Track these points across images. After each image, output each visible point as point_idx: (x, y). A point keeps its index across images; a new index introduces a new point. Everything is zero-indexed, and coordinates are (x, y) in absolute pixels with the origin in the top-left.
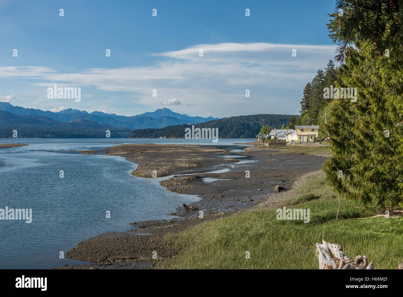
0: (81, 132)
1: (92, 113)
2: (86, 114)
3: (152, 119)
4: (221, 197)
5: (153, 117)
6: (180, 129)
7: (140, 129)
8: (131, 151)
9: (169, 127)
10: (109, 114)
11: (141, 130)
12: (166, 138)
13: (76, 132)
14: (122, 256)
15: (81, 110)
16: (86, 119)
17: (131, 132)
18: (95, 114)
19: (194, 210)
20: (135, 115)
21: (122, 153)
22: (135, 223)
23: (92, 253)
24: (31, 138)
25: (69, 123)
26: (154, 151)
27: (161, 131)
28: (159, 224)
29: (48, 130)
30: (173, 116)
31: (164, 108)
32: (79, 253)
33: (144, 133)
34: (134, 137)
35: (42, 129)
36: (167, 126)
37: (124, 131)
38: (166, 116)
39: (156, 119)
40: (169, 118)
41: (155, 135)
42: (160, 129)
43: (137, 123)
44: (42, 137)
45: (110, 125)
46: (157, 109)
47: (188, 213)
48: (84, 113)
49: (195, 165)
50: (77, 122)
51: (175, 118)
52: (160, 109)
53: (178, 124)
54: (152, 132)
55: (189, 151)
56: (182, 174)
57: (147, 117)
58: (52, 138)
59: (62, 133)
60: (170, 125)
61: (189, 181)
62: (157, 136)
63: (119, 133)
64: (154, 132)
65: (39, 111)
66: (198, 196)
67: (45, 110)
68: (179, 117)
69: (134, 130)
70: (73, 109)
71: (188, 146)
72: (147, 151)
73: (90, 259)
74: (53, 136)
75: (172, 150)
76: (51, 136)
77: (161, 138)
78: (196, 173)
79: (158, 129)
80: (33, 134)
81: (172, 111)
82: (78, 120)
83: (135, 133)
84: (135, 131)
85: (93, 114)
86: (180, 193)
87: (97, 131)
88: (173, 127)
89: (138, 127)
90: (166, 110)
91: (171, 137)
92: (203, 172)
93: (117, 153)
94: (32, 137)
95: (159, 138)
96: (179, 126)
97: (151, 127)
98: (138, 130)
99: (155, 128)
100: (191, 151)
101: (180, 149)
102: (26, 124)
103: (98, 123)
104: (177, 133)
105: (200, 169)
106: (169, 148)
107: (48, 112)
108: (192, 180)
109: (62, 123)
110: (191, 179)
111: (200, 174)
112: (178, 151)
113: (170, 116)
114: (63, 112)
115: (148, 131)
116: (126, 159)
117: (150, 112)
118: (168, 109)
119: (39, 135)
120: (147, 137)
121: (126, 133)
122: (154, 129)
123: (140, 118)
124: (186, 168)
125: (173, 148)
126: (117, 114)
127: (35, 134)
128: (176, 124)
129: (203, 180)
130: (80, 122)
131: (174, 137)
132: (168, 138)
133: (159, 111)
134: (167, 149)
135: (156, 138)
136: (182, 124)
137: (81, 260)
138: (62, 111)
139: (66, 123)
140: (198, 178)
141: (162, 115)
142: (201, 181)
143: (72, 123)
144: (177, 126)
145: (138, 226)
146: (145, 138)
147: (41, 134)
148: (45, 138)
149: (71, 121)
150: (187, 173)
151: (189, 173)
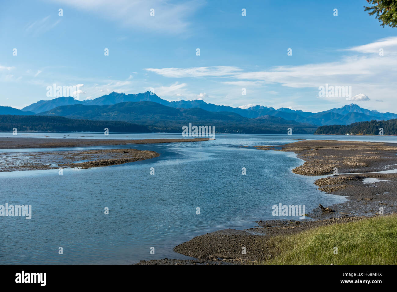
0: (268, 128)
1: (279, 109)
2: (273, 110)
3: (338, 115)
4: (369, 199)
5: (340, 113)
6: (369, 125)
7: (326, 125)
8: (308, 147)
9: (357, 123)
10: (295, 110)
11: (328, 126)
12: (353, 134)
13: (263, 127)
14: (223, 254)
15: (268, 107)
16: (273, 116)
17: (317, 128)
18: (282, 111)
19: (330, 212)
20: (321, 111)
21: (297, 149)
22: (261, 222)
23: (196, 248)
24: (221, 133)
25: (256, 119)
26: (331, 148)
27: (348, 127)
28: (283, 224)
29: (237, 126)
30: (361, 112)
31: (352, 104)
32: (186, 247)
33: (330, 130)
34: (320, 133)
35: (232, 124)
36: (354, 123)
37: (310, 127)
38: (355, 112)
39: (343, 116)
40: (357, 114)
41: (342, 132)
42: (346, 125)
43: (323, 119)
44: (232, 132)
45: (297, 121)
46: (344, 105)
47: (322, 214)
48: (271, 109)
49: (363, 164)
50: (264, 118)
51: (363, 114)
52: (348, 105)
53: (366, 121)
54: (339, 129)
55: (368, 148)
56: (344, 173)
57: (333, 113)
58: (241, 133)
59: (250, 129)
60: (357, 121)
61: (346, 181)
62: (343, 133)
63: (305, 129)
64: (341, 129)
65: (229, 108)
66: (346, 198)
67: (235, 107)
68: (368, 114)
69: (319, 126)
70: (261, 106)
71: (370, 143)
72: (324, 148)
73: (193, 254)
74: (241, 131)
75: (352, 147)
76: (240, 132)
77: (347, 134)
78: (361, 172)
79: (345, 126)
80: (223, 129)
81: (361, 107)
82: (266, 116)
83: (321, 129)
84: (321, 128)
85: (280, 111)
86: (329, 193)
87: (283, 127)
88: (360, 124)
89: (324, 123)
90: (355, 106)
91: (358, 133)
92: (370, 172)
93: (292, 150)
94: (223, 132)
95: (346, 135)
96: (368, 122)
97: (338, 124)
98: (324, 127)
99: (342, 124)
100: (370, 148)
101: (359, 147)
102: (217, 120)
103: (285, 119)
104: (365, 129)
105: (368, 169)
106: (348, 146)
107: (238, 109)
108: (351, 179)
109: (250, 119)
110: (349, 179)
111: (363, 174)
112: (357, 148)
113: (358, 112)
114: (251, 109)
115: (334, 127)
116: (297, 156)
117: (337, 108)
118: (356, 105)
119: (229, 130)
120: (333, 134)
121: (311, 129)
122: (341, 126)
123: (327, 115)
124: (352, 167)
125: (353, 146)
126: (304, 111)
127: (225, 129)
128: (364, 120)
129: (363, 180)
130: (267, 118)
131: (362, 134)
132: (355, 134)
133: (346, 107)
134: (346, 146)
135: (342, 134)
136: (370, 121)
137: (185, 254)
138: (250, 107)
139: (254, 119)
140: (360, 178)
141: (350, 111)
142: (361, 181)
143: (260, 120)
144: (366, 122)
145: (263, 224)
146: (331, 135)
147: (230, 129)
148: (234, 133)
149: (258, 118)
150: (350, 173)
151: (354, 172)
